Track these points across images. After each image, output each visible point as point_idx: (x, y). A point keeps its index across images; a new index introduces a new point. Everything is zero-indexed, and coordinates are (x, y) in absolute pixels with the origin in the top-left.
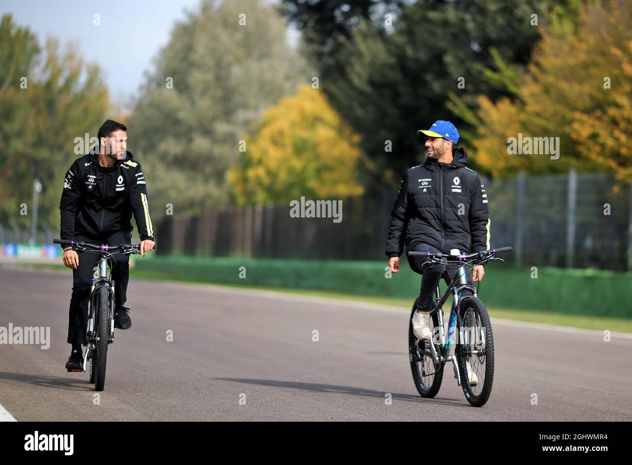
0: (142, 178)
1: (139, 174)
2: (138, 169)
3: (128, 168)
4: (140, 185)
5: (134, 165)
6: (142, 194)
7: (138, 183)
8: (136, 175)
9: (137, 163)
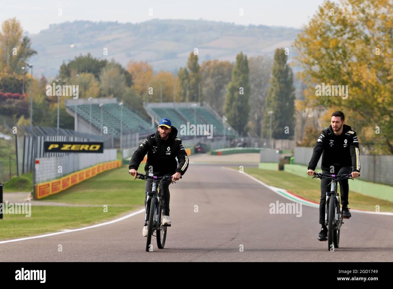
0: (356, 139)
1: (355, 137)
2: (355, 134)
3: (350, 135)
4: (355, 143)
5: (352, 133)
6: (356, 148)
7: (354, 142)
8: (354, 138)
9: (354, 131)
